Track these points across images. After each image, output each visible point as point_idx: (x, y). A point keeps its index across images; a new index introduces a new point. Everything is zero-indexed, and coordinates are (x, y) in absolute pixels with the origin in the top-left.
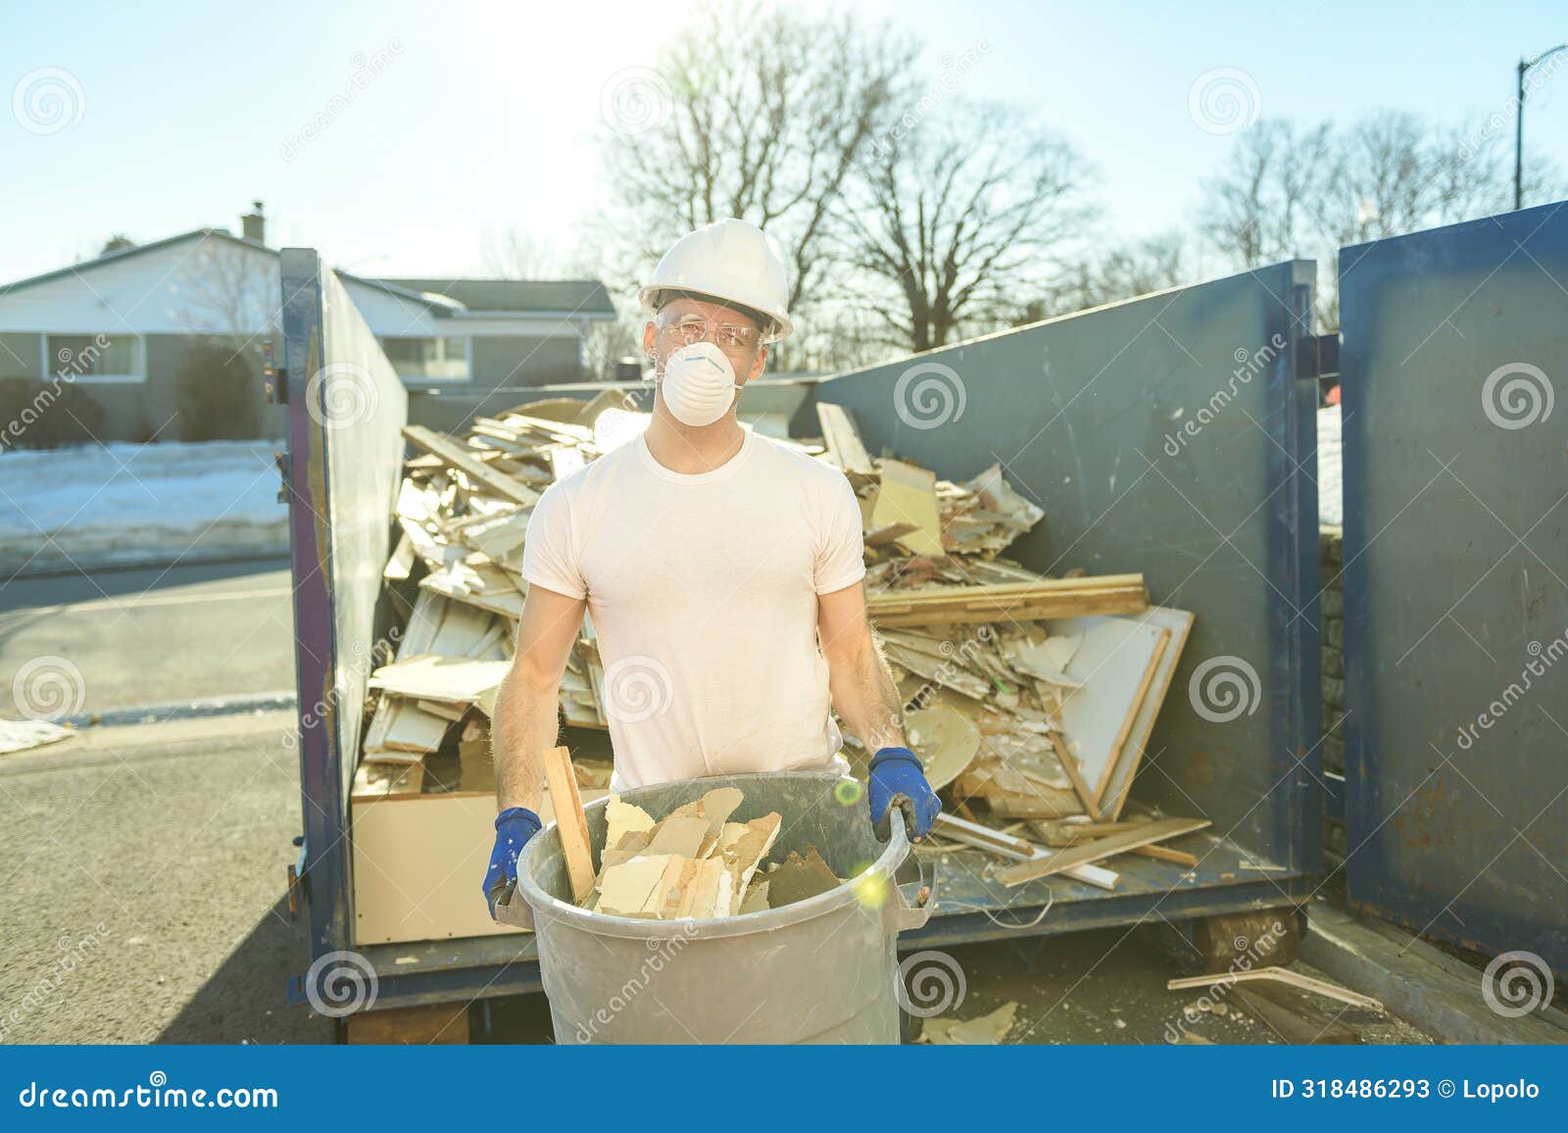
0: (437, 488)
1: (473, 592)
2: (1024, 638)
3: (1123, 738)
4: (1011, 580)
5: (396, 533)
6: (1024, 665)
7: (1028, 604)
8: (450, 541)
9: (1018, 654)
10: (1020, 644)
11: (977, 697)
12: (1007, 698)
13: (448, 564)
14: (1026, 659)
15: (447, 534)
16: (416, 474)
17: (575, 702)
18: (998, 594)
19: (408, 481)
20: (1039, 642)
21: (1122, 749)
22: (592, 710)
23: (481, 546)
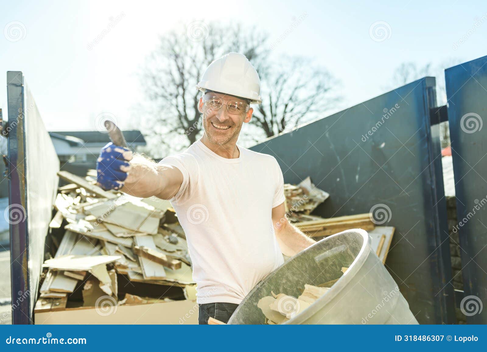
0: (72, 197)
7: (325, 229)
8: (78, 212)
13: (77, 220)
15: (77, 210)
16: (63, 192)
17: (133, 272)
18: (312, 225)
19: (60, 195)
22: (141, 275)
23: (92, 213)
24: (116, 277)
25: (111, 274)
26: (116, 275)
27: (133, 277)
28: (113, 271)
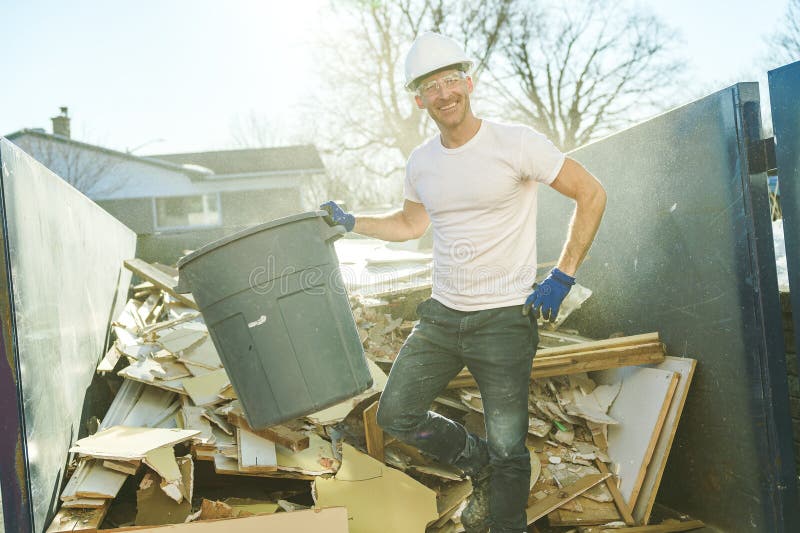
0: (151, 303)
1: (157, 379)
2: (578, 388)
3: (648, 461)
4: (566, 343)
5: (112, 338)
6: (577, 409)
7: (575, 361)
8: (146, 341)
9: (573, 400)
10: (576, 394)
11: (541, 436)
12: (563, 435)
13: (140, 359)
14: (578, 405)
15: (145, 336)
16: (137, 294)
17: (223, 456)
18: (552, 355)
19: (131, 300)
20: (590, 390)
21: (649, 468)
22: (235, 461)
23: (165, 345)
24: (192, 469)
25: (184, 462)
26: (192, 463)
27: (221, 466)
28: (189, 456)
